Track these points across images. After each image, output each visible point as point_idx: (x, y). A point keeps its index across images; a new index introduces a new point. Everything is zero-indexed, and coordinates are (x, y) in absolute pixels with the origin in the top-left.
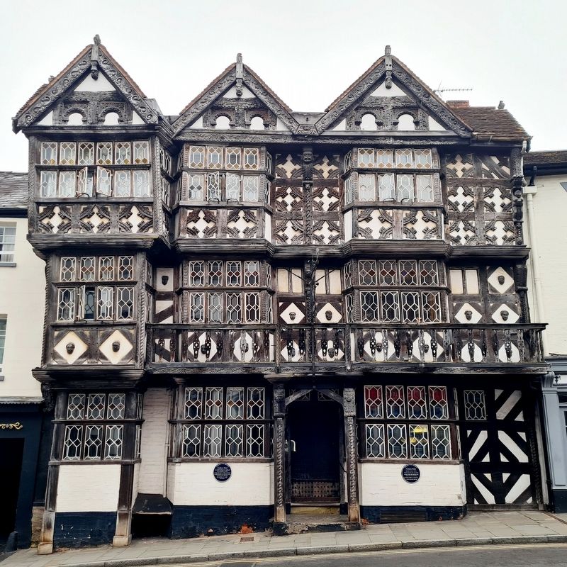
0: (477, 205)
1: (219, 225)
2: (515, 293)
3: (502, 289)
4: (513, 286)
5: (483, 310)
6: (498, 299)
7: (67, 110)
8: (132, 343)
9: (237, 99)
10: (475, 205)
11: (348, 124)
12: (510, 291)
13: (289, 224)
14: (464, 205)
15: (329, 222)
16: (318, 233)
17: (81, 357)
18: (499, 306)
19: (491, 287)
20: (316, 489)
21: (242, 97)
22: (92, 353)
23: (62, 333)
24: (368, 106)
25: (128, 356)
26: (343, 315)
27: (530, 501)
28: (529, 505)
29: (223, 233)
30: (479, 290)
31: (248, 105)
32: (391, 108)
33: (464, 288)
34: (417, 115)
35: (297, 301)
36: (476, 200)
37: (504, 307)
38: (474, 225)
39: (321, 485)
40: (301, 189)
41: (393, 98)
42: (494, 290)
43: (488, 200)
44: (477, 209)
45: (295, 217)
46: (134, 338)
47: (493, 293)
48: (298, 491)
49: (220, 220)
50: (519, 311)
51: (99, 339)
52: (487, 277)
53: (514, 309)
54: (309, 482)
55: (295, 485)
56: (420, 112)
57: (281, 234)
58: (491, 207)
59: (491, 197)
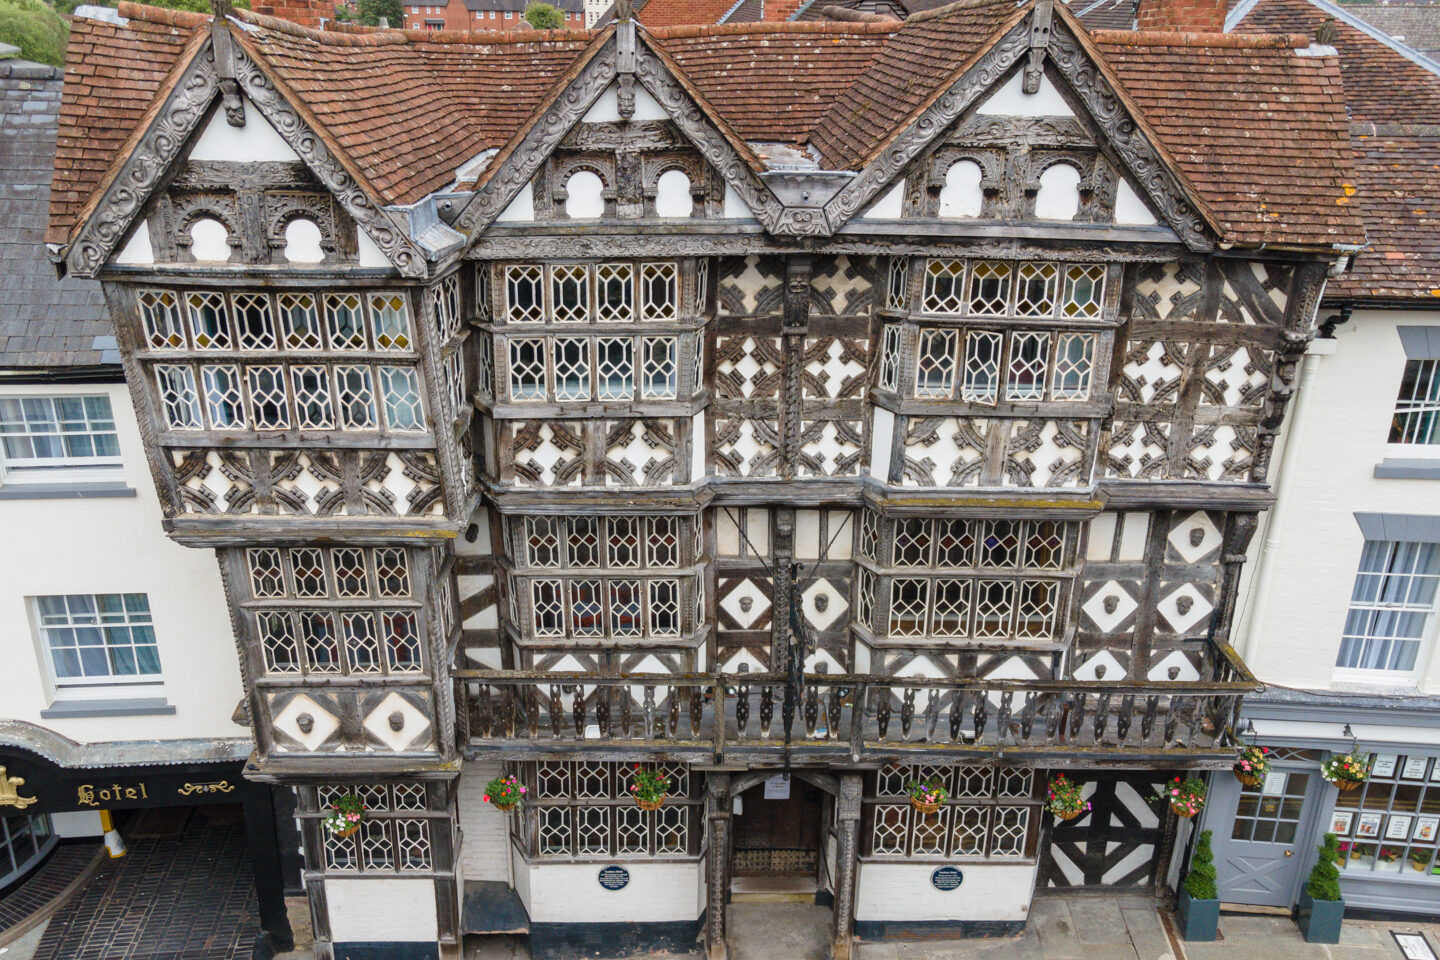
0: (1188, 385)
1: (589, 456)
2: (1217, 563)
3: (1191, 555)
4: (1217, 550)
5: (1142, 592)
6: (1180, 574)
7: (183, 214)
8: (428, 716)
9: (623, 125)
10: (1182, 388)
11: (907, 196)
12: (1208, 558)
13: (747, 428)
14: (1156, 386)
15: (837, 423)
16: (810, 450)
17: (330, 740)
18: (1177, 586)
19: (1172, 548)
20: (775, 861)
21: (635, 118)
22: (349, 732)
23: (284, 698)
24: (967, 142)
25: (423, 738)
26: (852, 601)
27: (1144, 881)
28: (1140, 888)
29: (597, 473)
30: (1145, 555)
31: (650, 142)
32: (1025, 150)
33: (1115, 549)
34: (1091, 170)
35: (757, 576)
36: (1187, 378)
37: (1188, 590)
38: (1167, 433)
39: (784, 854)
40: (778, 343)
41: (1038, 121)
42: (1176, 556)
43: (1214, 376)
44: (1184, 396)
45: (760, 412)
46: (430, 707)
47: (1173, 563)
48: (743, 863)
49: (590, 446)
50: (1217, 598)
51: (360, 709)
52: (1168, 529)
53: (1207, 593)
54: (763, 850)
55: (739, 855)
56: (1099, 164)
57: (726, 450)
58: (1217, 395)
59: (1223, 369)
